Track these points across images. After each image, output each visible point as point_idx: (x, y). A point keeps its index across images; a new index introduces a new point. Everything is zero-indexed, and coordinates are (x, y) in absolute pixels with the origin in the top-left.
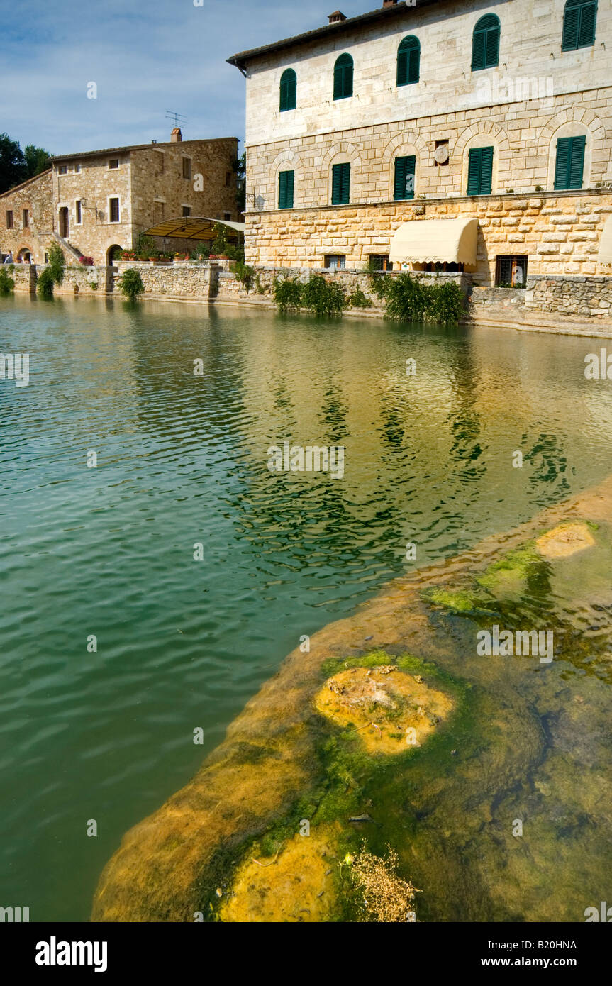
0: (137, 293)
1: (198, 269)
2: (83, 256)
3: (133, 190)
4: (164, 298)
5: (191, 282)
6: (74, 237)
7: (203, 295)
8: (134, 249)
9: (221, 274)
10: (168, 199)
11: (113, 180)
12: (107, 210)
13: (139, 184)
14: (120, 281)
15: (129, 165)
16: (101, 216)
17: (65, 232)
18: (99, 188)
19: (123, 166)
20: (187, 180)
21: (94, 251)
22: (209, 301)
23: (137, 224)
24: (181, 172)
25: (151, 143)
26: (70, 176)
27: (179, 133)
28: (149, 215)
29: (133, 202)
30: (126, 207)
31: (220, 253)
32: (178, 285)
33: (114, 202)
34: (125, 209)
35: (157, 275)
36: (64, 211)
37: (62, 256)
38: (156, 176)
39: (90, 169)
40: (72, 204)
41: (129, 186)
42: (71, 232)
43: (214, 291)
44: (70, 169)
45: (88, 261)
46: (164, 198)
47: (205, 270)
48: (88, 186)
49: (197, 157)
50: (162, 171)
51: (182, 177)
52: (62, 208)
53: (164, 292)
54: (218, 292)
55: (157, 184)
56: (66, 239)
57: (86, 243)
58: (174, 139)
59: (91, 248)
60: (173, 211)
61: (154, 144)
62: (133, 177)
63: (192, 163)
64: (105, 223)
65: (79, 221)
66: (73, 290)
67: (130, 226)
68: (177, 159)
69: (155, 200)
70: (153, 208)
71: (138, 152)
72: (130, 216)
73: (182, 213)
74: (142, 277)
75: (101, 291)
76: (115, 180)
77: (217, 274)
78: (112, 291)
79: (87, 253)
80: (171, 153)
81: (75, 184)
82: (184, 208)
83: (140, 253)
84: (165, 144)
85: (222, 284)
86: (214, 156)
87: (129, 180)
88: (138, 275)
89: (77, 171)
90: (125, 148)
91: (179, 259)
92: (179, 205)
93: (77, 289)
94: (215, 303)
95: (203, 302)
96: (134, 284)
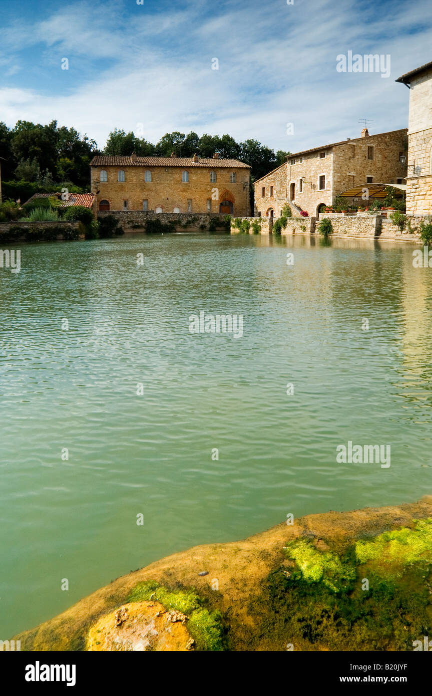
0: (329, 233)
1: (368, 218)
2: (302, 211)
3: (334, 169)
4: (345, 237)
5: (363, 226)
6: (298, 200)
7: (371, 234)
8: (334, 205)
9: (384, 220)
10: (357, 173)
11: (322, 165)
12: (318, 183)
13: (338, 166)
14: (319, 226)
15: (332, 155)
16: (314, 187)
17: (293, 198)
18: (314, 171)
19: (328, 156)
20: (371, 160)
21: (309, 207)
22: (375, 238)
23: (336, 190)
24: (367, 155)
25: (347, 140)
26: (297, 165)
27: (367, 131)
28: (344, 184)
29: (334, 177)
30: (329, 181)
31: (389, 206)
32: (354, 228)
33: (322, 178)
34: (329, 182)
35: (341, 222)
36: (293, 185)
37: (291, 211)
38: (350, 160)
39: (308, 160)
40: (298, 181)
41: (332, 168)
42: (296, 197)
43: (378, 231)
44: (297, 161)
45: (305, 214)
46: (355, 172)
47: (373, 218)
48: (307, 170)
49: (378, 145)
50: (354, 156)
51: (367, 158)
52: (292, 184)
53: (346, 232)
54: (381, 232)
55: (350, 165)
56: (293, 202)
57: (305, 203)
58: (363, 135)
59: (308, 206)
60: (360, 180)
61: (349, 141)
62: (334, 162)
63: (375, 149)
64: (316, 190)
65: (301, 190)
66: (292, 232)
67: (332, 191)
68: (364, 148)
69: (348, 174)
70: (347, 180)
71: (337, 147)
72: (332, 186)
73: (366, 182)
74: (332, 224)
75: (308, 233)
76: (324, 164)
77: (381, 220)
78: (314, 232)
79: (305, 210)
80: (360, 144)
81: (299, 170)
82: (368, 178)
83: (336, 208)
84: (356, 139)
85: (384, 227)
86: (391, 142)
87: (332, 164)
88: (330, 222)
89: (301, 162)
90: (330, 145)
91: (361, 211)
92: (364, 176)
93: (294, 231)
94: (379, 240)
95: (371, 239)
96: (327, 228)
